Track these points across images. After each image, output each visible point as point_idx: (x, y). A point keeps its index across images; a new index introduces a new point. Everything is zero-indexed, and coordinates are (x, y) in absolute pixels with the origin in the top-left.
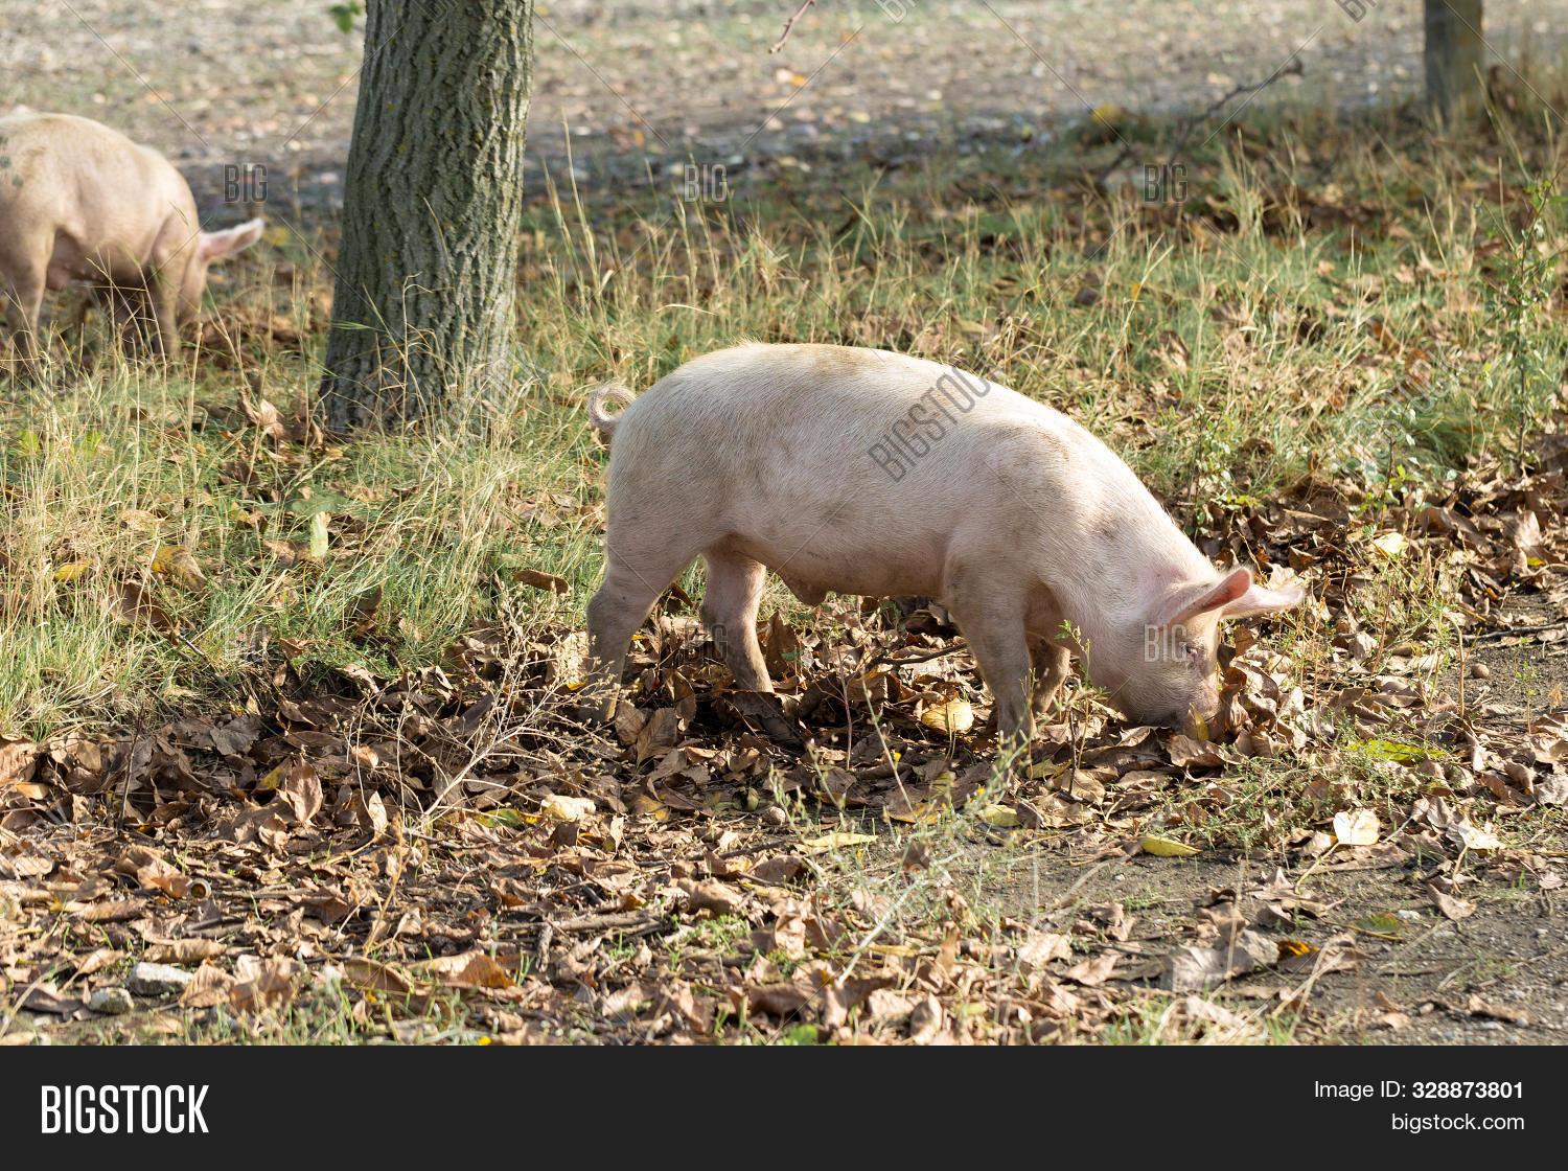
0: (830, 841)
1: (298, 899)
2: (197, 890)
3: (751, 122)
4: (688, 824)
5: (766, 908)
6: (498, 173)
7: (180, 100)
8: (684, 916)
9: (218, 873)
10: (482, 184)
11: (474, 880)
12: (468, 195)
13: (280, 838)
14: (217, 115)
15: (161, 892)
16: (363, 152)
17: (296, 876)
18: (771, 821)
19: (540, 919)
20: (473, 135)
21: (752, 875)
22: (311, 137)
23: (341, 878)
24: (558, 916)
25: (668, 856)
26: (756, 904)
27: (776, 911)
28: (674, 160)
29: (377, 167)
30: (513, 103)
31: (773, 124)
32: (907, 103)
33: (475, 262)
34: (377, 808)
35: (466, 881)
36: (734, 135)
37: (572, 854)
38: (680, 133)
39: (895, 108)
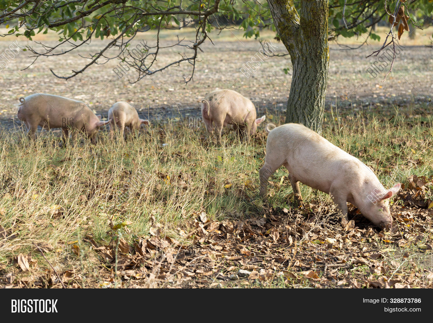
0: (388, 250)
1: (273, 257)
2: (253, 255)
3: (371, 95)
4: (356, 245)
5: (373, 264)
6: (319, 105)
7: (250, 87)
8: (355, 265)
9: (257, 251)
10: (316, 107)
11: (311, 255)
12: (313, 110)
13: (270, 244)
14: (258, 91)
15: (245, 255)
16: (291, 100)
17: (273, 252)
18: (374, 245)
19: (324, 264)
20: (314, 97)
21: (370, 257)
22: (277, 96)
23: (283, 253)
24: (328, 264)
25: (352, 252)
26: (370, 263)
27: (375, 265)
28: (353, 103)
29: (294, 103)
30: (323, 90)
31: (375, 96)
32: (404, 92)
33: (314, 124)
34: (291, 239)
35: (309, 255)
36: (367, 98)
37: (332, 250)
38: (355, 97)
39: (401, 94)
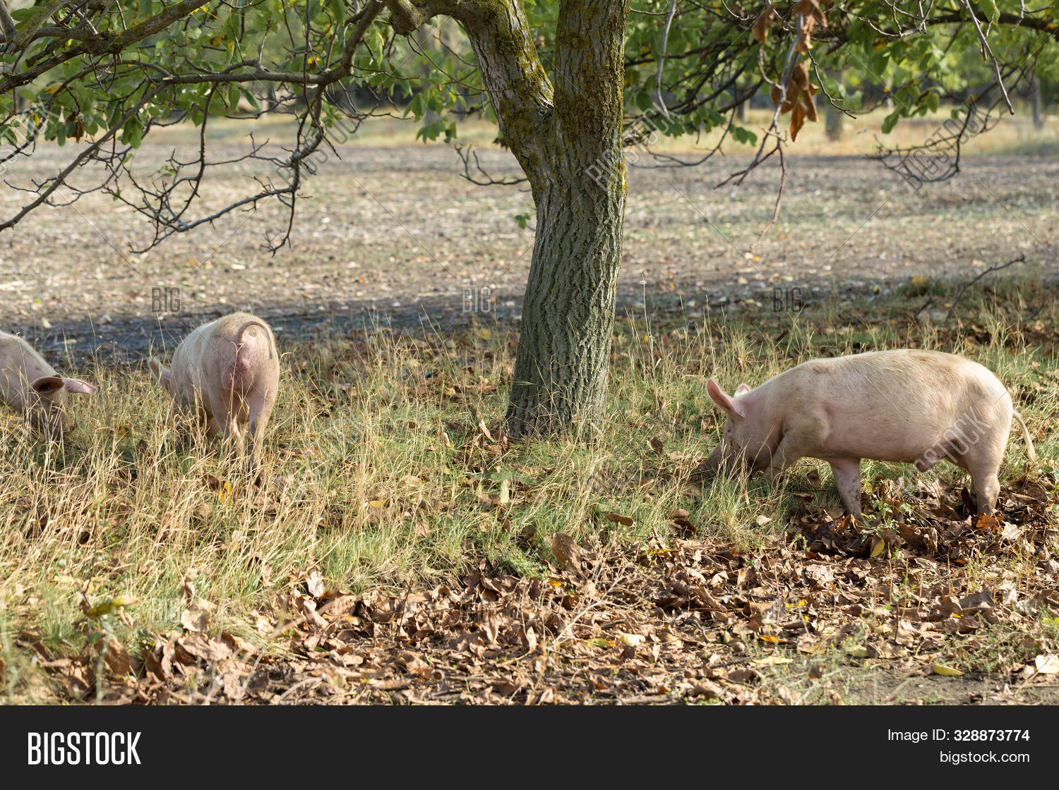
0: (770, 660)
1: (489, 682)
2: (437, 676)
3: (731, 279)
4: (693, 650)
5: (734, 696)
6: (603, 305)
7: (434, 261)
8: (691, 698)
9: (448, 667)
10: (595, 311)
11: (581, 675)
12: (587, 316)
13: (481, 650)
14: (453, 269)
15: (419, 676)
16: (533, 292)
17: (489, 670)
18: (737, 650)
19: (615, 697)
20: (590, 285)
21: (727, 677)
22: (502, 282)
23: (511, 672)
24: (625, 696)
25: (683, 666)
26: (728, 693)
27: (739, 698)
28: (690, 299)
29: (540, 300)
30: (612, 268)
31: (742, 281)
32: (813, 271)
33: (589, 351)
34: (532, 637)
35: (577, 676)
36: (722, 286)
37: (633, 663)
38: (694, 285)
39: (806, 274)
